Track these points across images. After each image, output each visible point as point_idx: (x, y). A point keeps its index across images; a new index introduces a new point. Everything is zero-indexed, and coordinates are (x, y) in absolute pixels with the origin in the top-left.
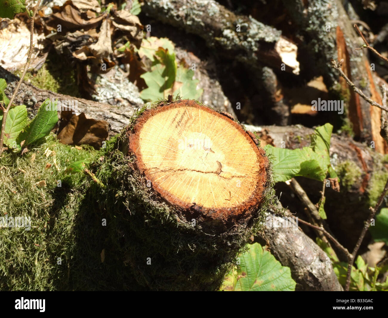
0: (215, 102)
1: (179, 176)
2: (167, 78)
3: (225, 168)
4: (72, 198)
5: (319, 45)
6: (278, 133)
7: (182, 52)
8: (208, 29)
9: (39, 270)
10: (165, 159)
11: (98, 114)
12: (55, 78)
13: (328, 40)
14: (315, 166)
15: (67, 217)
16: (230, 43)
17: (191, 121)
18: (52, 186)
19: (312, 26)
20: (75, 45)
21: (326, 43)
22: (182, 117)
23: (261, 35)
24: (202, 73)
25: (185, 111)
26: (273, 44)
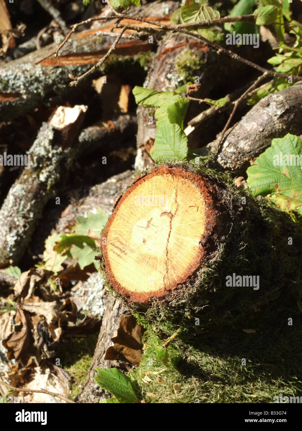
0: (112, 192)
1: (172, 256)
2: (85, 244)
3: (168, 209)
4: (192, 359)
5: (59, 83)
6: (144, 133)
7: (61, 223)
8: (39, 196)
9: (262, 394)
10: (156, 269)
11: (113, 323)
12: (79, 359)
13: (54, 75)
14: (173, 109)
15: (211, 364)
16: (53, 174)
17: (121, 239)
18: (179, 378)
19: (40, 91)
20: (47, 339)
21: (58, 77)
22: (116, 247)
23: (46, 143)
24: (83, 203)
25: (111, 244)
26: (56, 132)
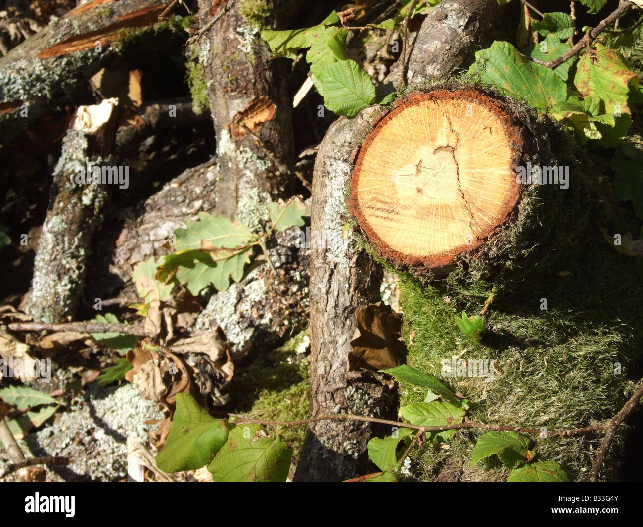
2: (196, 261)
3: (442, 142)
4: (498, 327)
5: (67, 78)
8: (84, 225)
10: (453, 218)
11: (333, 327)
12: (257, 398)
13: (59, 68)
15: (523, 327)
17: (381, 198)
19: (46, 91)
21: (64, 70)
22: (378, 209)
23: (80, 155)
25: (368, 207)
26: (89, 137)
